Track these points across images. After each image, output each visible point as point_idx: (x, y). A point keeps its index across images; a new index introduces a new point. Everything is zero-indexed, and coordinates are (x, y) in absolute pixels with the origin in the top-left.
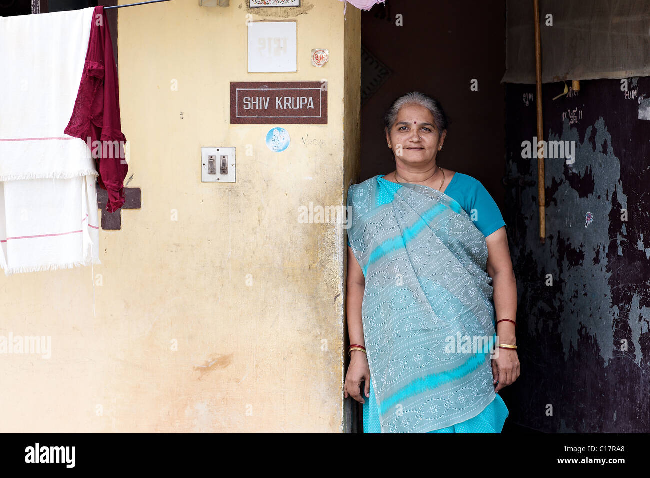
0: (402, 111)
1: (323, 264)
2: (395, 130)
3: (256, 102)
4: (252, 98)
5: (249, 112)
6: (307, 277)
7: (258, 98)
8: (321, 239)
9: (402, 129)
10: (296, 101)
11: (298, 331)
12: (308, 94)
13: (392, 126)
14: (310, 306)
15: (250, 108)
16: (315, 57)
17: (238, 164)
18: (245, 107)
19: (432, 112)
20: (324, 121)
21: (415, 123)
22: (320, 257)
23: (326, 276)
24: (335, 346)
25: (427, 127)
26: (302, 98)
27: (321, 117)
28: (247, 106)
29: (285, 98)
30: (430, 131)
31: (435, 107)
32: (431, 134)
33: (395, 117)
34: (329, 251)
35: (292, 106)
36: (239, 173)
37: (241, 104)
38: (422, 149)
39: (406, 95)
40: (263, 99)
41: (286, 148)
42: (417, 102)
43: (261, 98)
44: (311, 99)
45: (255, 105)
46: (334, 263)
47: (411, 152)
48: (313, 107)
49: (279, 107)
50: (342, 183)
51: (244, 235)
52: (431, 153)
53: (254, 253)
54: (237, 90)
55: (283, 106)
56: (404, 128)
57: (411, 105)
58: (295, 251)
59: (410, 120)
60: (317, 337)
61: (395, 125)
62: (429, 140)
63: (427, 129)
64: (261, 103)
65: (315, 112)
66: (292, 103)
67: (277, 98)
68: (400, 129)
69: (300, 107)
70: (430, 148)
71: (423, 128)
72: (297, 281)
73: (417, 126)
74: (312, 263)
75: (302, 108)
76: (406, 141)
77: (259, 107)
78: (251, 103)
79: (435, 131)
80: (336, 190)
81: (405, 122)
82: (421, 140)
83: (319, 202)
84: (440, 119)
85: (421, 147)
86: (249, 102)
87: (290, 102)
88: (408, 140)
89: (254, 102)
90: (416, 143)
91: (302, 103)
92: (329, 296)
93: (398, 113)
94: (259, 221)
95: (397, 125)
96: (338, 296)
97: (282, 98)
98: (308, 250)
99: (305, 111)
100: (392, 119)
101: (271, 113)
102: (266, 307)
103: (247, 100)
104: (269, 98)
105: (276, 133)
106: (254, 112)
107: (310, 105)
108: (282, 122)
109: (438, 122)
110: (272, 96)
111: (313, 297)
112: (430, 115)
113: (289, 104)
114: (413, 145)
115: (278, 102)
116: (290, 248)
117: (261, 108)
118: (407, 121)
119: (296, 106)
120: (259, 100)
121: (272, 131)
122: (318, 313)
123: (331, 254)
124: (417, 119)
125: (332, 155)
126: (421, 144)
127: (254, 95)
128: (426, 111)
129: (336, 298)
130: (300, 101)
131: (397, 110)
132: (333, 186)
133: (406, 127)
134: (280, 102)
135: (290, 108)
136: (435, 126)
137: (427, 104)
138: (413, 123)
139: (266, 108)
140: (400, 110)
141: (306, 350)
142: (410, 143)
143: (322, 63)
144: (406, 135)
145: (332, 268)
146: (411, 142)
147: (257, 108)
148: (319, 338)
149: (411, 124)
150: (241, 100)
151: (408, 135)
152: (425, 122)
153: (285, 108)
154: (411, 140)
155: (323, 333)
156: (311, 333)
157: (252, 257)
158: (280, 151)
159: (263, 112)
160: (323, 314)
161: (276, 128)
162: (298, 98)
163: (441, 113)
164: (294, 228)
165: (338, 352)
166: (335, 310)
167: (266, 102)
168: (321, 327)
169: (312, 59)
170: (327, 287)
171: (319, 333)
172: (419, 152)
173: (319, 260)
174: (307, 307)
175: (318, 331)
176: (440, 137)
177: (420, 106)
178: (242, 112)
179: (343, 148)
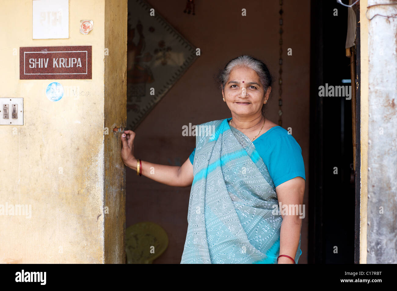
0: (233, 72)
1: (88, 190)
2: (227, 87)
3: (38, 62)
4: (36, 59)
5: (33, 70)
6: (76, 200)
7: (40, 59)
8: (87, 170)
9: (233, 86)
10: (68, 61)
11: (70, 242)
12: (77, 56)
13: (226, 84)
14: (79, 223)
15: (34, 67)
16: (83, 26)
17: (25, 111)
18: (30, 66)
19: (257, 73)
20: (89, 77)
21: (243, 82)
22: (86, 184)
23: (91, 200)
24: (98, 255)
25: (253, 85)
26: (72, 59)
27: (87, 74)
28: (32, 66)
29: (60, 59)
30: (256, 88)
31: (260, 68)
32: (257, 91)
33: (227, 76)
34: (93, 180)
35: (65, 65)
36: (26, 118)
37: (28, 64)
38: (248, 103)
39: (237, 58)
40: (43, 60)
41: (60, 98)
42: (246, 65)
43: (42, 59)
44: (79, 59)
45: (38, 65)
46: (97, 190)
47: (239, 105)
48: (80, 66)
49: (56, 66)
50: (103, 125)
51: (29, 166)
52: (257, 106)
53: (37, 181)
54: (25, 53)
55: (59, 65)
56: (235, 86)
57: (240, 67)
58: (67, 179)
59: (239, 80)
60: (84, 247)
61: (228, 83)
62: (255, 96)
63: (253, 87)
64: (42, 63)
65: (82, 70)
66: (65, 63)
67: (54, 59)
68: (231, 87)
69: (71, 66)
70: (255, 102)
71: (249, 86)
72: (69, 203)
73: (245, 84)
74: (80, 189)
75: (72, 66)
76: (236, 96)
77: (41, 67)
78: (35, 63)
79: (260, 88)
80: (98, 131)
81: (235, 81)
82: (248, 97)
83: (85, 140)
84: (264, 78)
85: (247, 102)
86: (33, 62)
87: (64, 62)
88: (237, 95)
89: (37, 62)
90: (243, 99)
91: (72, 63)
92: (93, 215)
93: (230, 73)
94: (41, 155)
95: (229, 83)
96: (100, 215)
97: (57, 59)
98: (77, 178)
99: (75, 69)
100: (226, 78)
101: (50, 71)
102: (46, 223)
103: (32, 61)
104: (48, 59)
105: (54, 86)
106: (37, 70)
107: (79, 64)
108: (58, 78)
109: (263, 81)
110: (50, 57)
111: (81, 215)
112: (256, 75)
113: (63, 64)
114: (241, 100)
115: (55, 62)
116: (63, 177)
117: (42, 67)
118: (237, 80)
119: (68, 65)
120: (41, 61)
121: (51, 85)
122: (85, 228)
123: (95, 182)
124: (245, 79)
125: (95, 104)
126: (248, 99)
127: (37, 56)
128: (252, 72)
129: (98, 217)
130: (71, 61)
131: (229, 71)
132: (96, 128)
133: (236, 85)
134: (56, 62)
135: (64, 67)
136: (261, 85)
137: (254, 66)
138: (242, 82)
139: (46, 66)
140: (231, 71)
141: (76, 257)
142: (239, 99)
143: (88, 31)
144: (236, 91)
145: (96, 194)
146: (239, 97)
147: (39, 67)
148: (85, 248)
149: (240, 83)
150: (27, 61)
151: (237, 91)
152: (251, 81)
153: (60, 67)
154: (239, 96)
155: (89, 244)
156: (79, 244)
157: (35, 184)
158: (56, 100)
159: (43, 70)
160: (88, 229)
161: (53, 83)
162: (70, 59)
163: (266, 73)
164: (67, 162)
165: (100, 260)
166: (98, 227)
167: (46, 62)
168: (87, 240)
169: (81, 28)
170: (91, 209)
171: (86, 245)
172: (247, 106)
173: (85, 187)
174: (77, 224)
175: (85, 243)
176: (265, 93)
177: (248, 68)
178: (29, 70)
179: (104, 98)
